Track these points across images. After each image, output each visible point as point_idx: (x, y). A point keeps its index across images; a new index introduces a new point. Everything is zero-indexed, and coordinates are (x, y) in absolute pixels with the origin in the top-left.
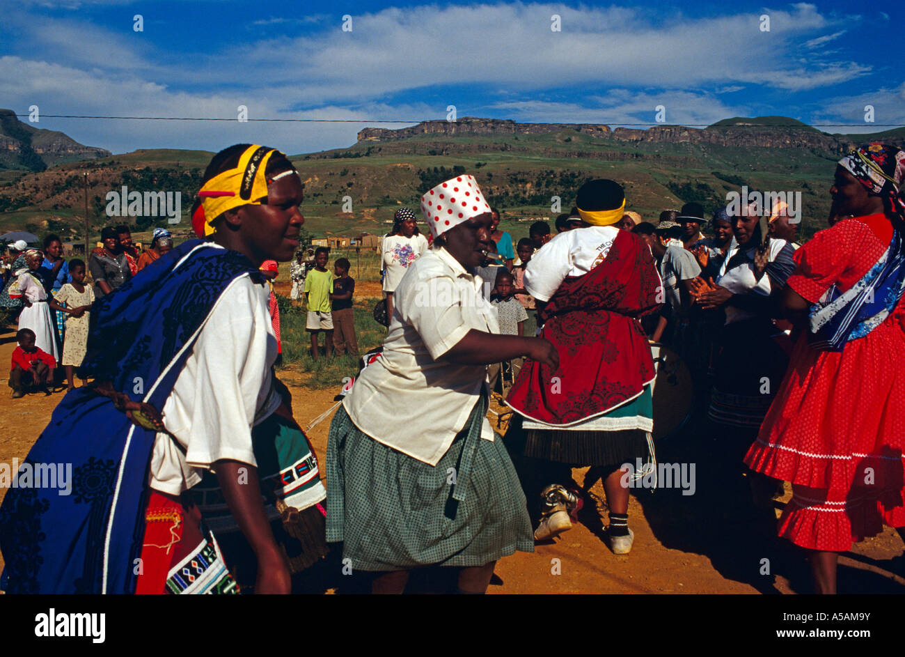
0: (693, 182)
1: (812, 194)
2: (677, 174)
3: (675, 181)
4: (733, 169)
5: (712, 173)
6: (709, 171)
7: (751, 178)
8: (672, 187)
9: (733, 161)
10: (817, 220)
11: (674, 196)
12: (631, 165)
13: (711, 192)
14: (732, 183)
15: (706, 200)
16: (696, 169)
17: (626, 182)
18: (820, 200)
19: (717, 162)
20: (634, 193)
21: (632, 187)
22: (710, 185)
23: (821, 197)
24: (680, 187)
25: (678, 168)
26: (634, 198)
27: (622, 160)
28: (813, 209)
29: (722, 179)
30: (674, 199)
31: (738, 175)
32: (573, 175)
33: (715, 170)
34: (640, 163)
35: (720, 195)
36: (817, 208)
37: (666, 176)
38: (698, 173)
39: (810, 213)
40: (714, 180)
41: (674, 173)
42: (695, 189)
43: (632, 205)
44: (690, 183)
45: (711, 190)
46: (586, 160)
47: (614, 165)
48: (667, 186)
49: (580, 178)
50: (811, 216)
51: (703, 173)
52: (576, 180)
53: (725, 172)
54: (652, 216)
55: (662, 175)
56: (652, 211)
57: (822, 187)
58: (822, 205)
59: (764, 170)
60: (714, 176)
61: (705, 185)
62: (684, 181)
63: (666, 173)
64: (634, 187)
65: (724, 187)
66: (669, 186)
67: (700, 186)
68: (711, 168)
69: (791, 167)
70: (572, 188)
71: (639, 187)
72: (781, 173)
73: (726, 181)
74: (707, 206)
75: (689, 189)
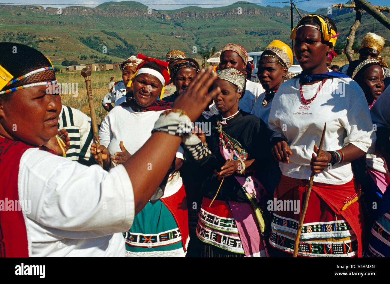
0: (92, 36)
1: (151, 39)
2: (83, 32)
3: (82, 36)
4: (111, 29)
5: (101, 31)
6: (99, 30)
7: (121, 33)
8: (81, 39)
9: (112, 25)
10: (155, 53)
11: (83, 44)
12: (58, 28)
13: (101, 41)
14: (112, 36)
15: (99, 45)
16: (93, 29)
17: (56, 37)
18: (155, 43)
19: (103, 25)
20: (61, 43)
21: (59, 40)
22: (101, 37)
23: (155, 41)
24: (85, 39)
25: (83, 29)
26: (61, 46)
27: (52, 25)
28: (152, 47)
29: (106, 34)
30: (83, 45)
31: (114, 32)
32: (24, 34)
33: (102, 30)
34: (62, 26)
35: (106, 42)
36: (154, 47)
37: (77, 33)
38: (94, 31)
39: (151, 49)
40: (102, 34)
41: (81, 32)
42: (93, 40)
43: (60, 50)
44: (90, 36)
45: (101, 40)
46: (31, 25)
47: (48, 28)
48: (78, 39)
49: (29, 36)
50: (151, 51)
51: (97, 31)
52: (27, 37)
53: (107, 30)
54: (72, 55)
55: (75, 33)
56: (71, 52)
57: (155, 36)
58: (156, 45)
59: (127, 29)
60: (102, 32)
61: (98, 37)
62: (87, 36)
63: (77, 31)
64: (60, 40)
65: (108, 38)
66: (79, 39)
67: (96, 38)
68: (100, 28)
69: (140, 27)
70: (25, 42)
71: (63, 40)
72: (135, 30)
73: (108, 35)
74: (100, 48)
75: (90, 40)
